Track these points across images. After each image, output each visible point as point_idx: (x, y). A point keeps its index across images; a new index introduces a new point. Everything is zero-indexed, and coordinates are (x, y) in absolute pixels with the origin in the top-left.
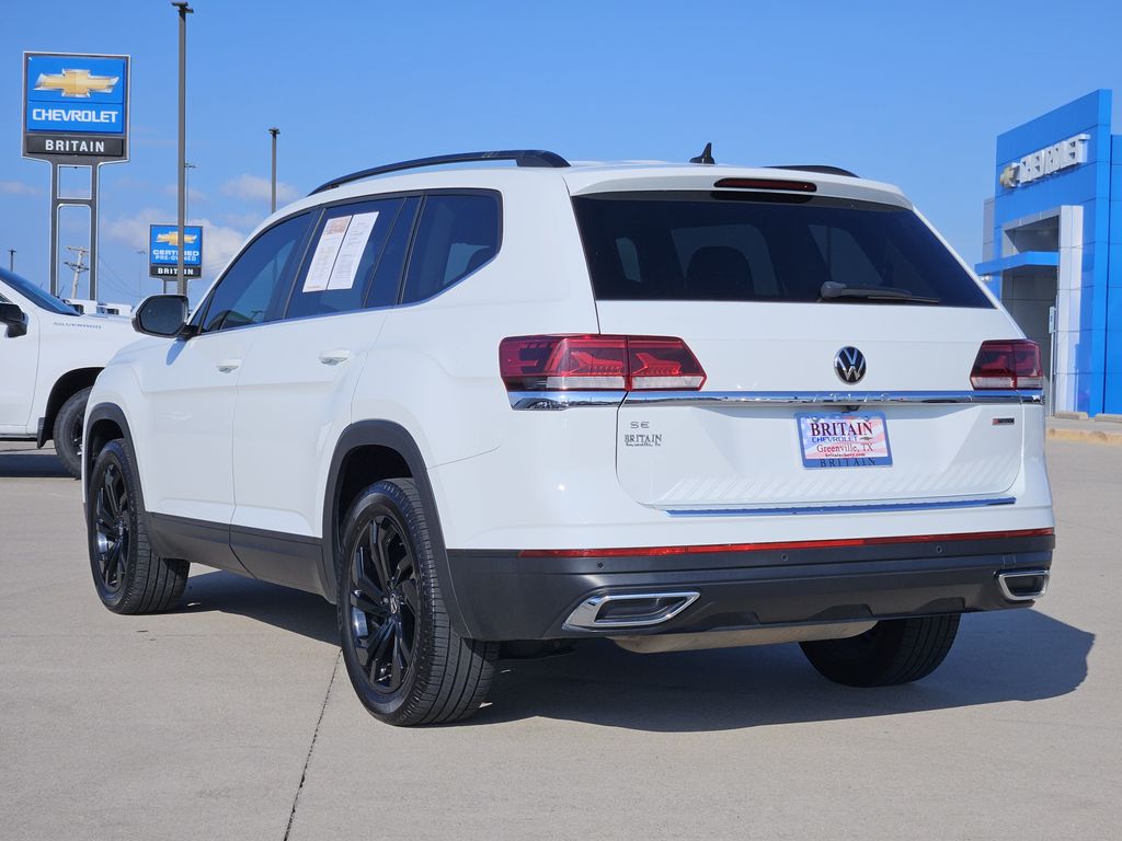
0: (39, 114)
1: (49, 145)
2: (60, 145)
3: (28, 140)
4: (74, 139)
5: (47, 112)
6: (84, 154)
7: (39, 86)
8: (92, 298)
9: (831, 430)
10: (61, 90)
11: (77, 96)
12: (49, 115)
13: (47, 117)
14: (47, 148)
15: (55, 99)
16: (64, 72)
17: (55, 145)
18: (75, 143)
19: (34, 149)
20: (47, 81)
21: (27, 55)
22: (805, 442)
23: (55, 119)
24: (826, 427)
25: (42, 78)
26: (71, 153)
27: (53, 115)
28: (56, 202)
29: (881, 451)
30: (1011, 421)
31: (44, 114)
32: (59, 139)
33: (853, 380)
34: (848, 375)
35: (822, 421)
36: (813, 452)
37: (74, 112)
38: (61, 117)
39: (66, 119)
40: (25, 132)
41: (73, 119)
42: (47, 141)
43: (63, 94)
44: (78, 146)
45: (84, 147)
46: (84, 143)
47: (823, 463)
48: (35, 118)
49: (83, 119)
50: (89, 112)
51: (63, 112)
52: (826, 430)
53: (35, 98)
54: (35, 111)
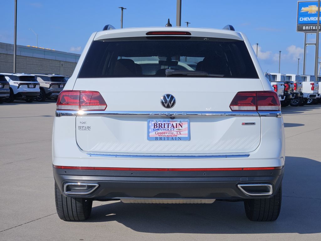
0: (301, 19)
1: (304, 28)
2: (307, 28)
3: (298, 27)
4: (312, 26)
5: (304, 18)
6: (314, 30)
7: (302, 11)
8: (279, 73)
9: (163, 126)
10: (308, 12)
11: (313, 13)
12: (304, 19)
13: (304, 20)
14: (303, 29)
15: (306, 14)
16: (309, 6)
17: (306, 28)
18: (311, 27)
19: (300, 29)
20: (304, 9)
21: (299, 2)
22: (150, 130)
23: (306, 20)
24: (160, 125)
25: (303, 8)
26: (310, 30)
27: (305, 19)
28: (306, 44)
29: (185, 134)
30: (254, 124)
31: (303, 19)
32: (307, 26)
33: (168, 107)
34: (166, 105)
35: (159, 122)
36: (153, 134)
37: (311, 18)
38: (308, 20)
39: (309, 20)
40: (297, 25)
41: (311, 20)
42: (304, 27)
43: (309, 13)
44: (313, 28)
45: (314, 28)
46: (314, 27)
47: (156, 139)
48: (300, 20)
49: (314, 20)
50: (316, 18)
51: (308, 18)
52: (160, 126)
53: (301, 15)
54: (300, 18)
